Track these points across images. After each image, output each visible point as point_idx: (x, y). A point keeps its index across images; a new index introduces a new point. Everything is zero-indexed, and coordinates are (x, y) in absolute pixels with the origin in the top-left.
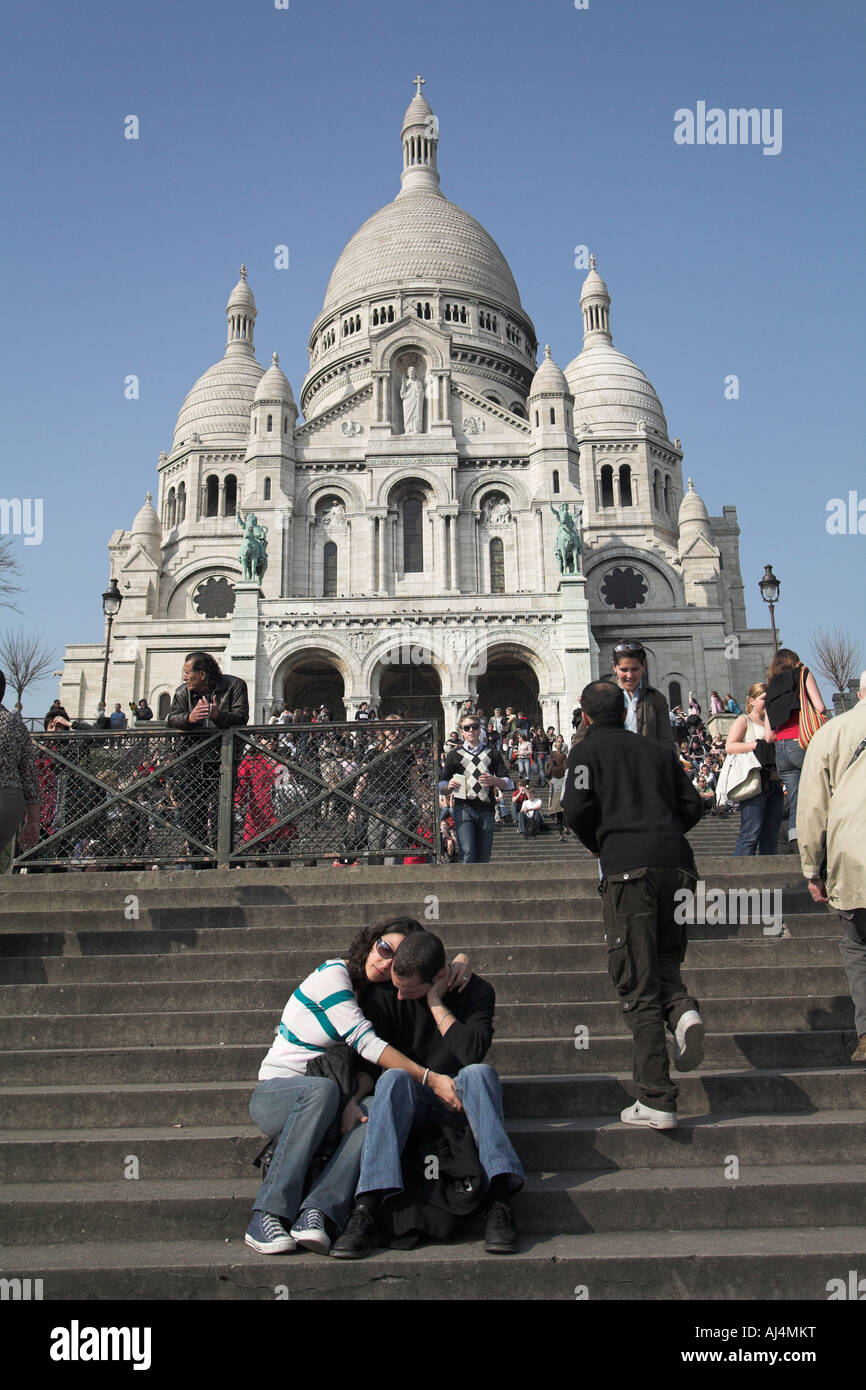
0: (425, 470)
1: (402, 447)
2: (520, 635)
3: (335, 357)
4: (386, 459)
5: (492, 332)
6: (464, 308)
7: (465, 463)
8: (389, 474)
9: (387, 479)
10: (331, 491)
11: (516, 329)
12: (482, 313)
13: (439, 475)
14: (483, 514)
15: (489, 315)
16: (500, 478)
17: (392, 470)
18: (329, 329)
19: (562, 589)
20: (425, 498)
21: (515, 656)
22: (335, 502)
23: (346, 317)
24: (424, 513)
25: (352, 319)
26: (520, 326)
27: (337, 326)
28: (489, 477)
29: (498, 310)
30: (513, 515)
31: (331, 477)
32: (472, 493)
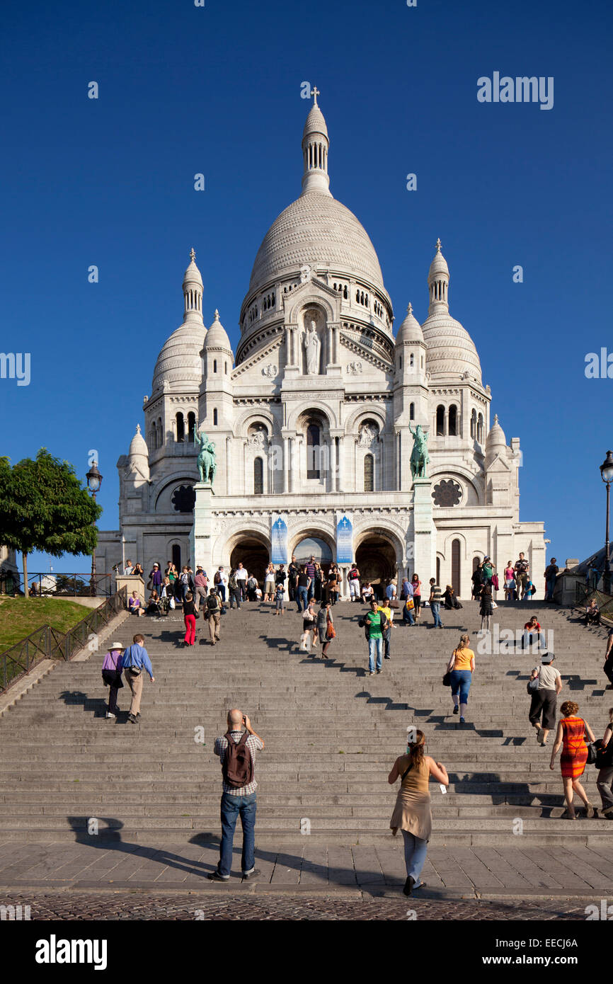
0: (321, 402)
1: (306, 385)
2: (385, 522)
3: (257, 326)
4: (295, 394)
5: (364, 306)
6: (346, 287)
7: (351, 397)
8: (297, 405)
9: (296, 408)
10: (258, 419)
11: (381, 305)
12: (358, 291)
13: (332, 407)
14: (360, 437)
15: (362, 293)
16: (372, 409)
17: (299, 404)
18: (253, 306)
19: (416, 489)
20: (322, 425)
21: (381, 536)
22: (261, 428)
23: (265, 295)
24: (321, 436)
25: (269, 296)
26: (382, 301)
27: (259, 303)
28: (365, 408)
29: (369, 289)
30: (380, 437)
31: (257, 408)
32: (353, 420)
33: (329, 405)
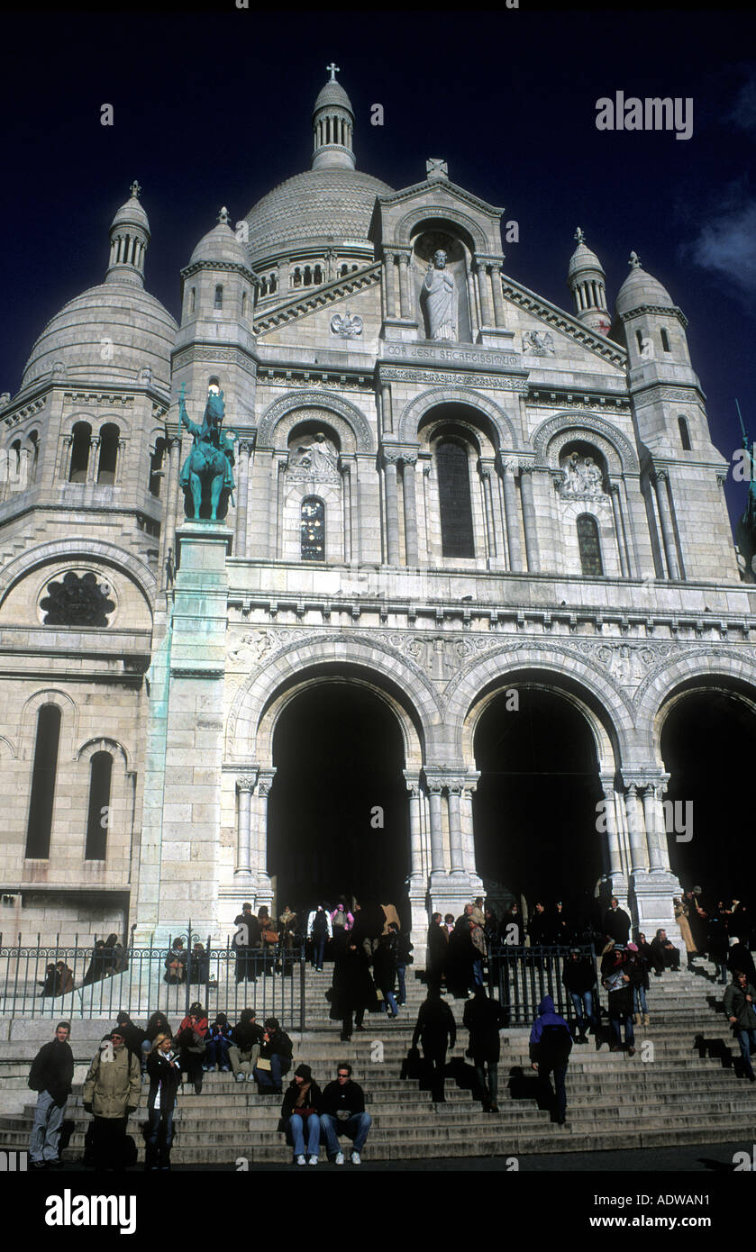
0: (476, 394)
4: (412, 371)
7: (540, 395)
8: (418, 394)
9: (417, 400)
10: (317, 416)
13: (501, 404)
14: (563, 475)
16: (589, 422)
17: (422, 388)
20: (474, 441)
24: (472, 459)
28: (570, 419)
30: (612, 481)
31: (315, 393)
32: (546, 442)
33: (496, 399)
